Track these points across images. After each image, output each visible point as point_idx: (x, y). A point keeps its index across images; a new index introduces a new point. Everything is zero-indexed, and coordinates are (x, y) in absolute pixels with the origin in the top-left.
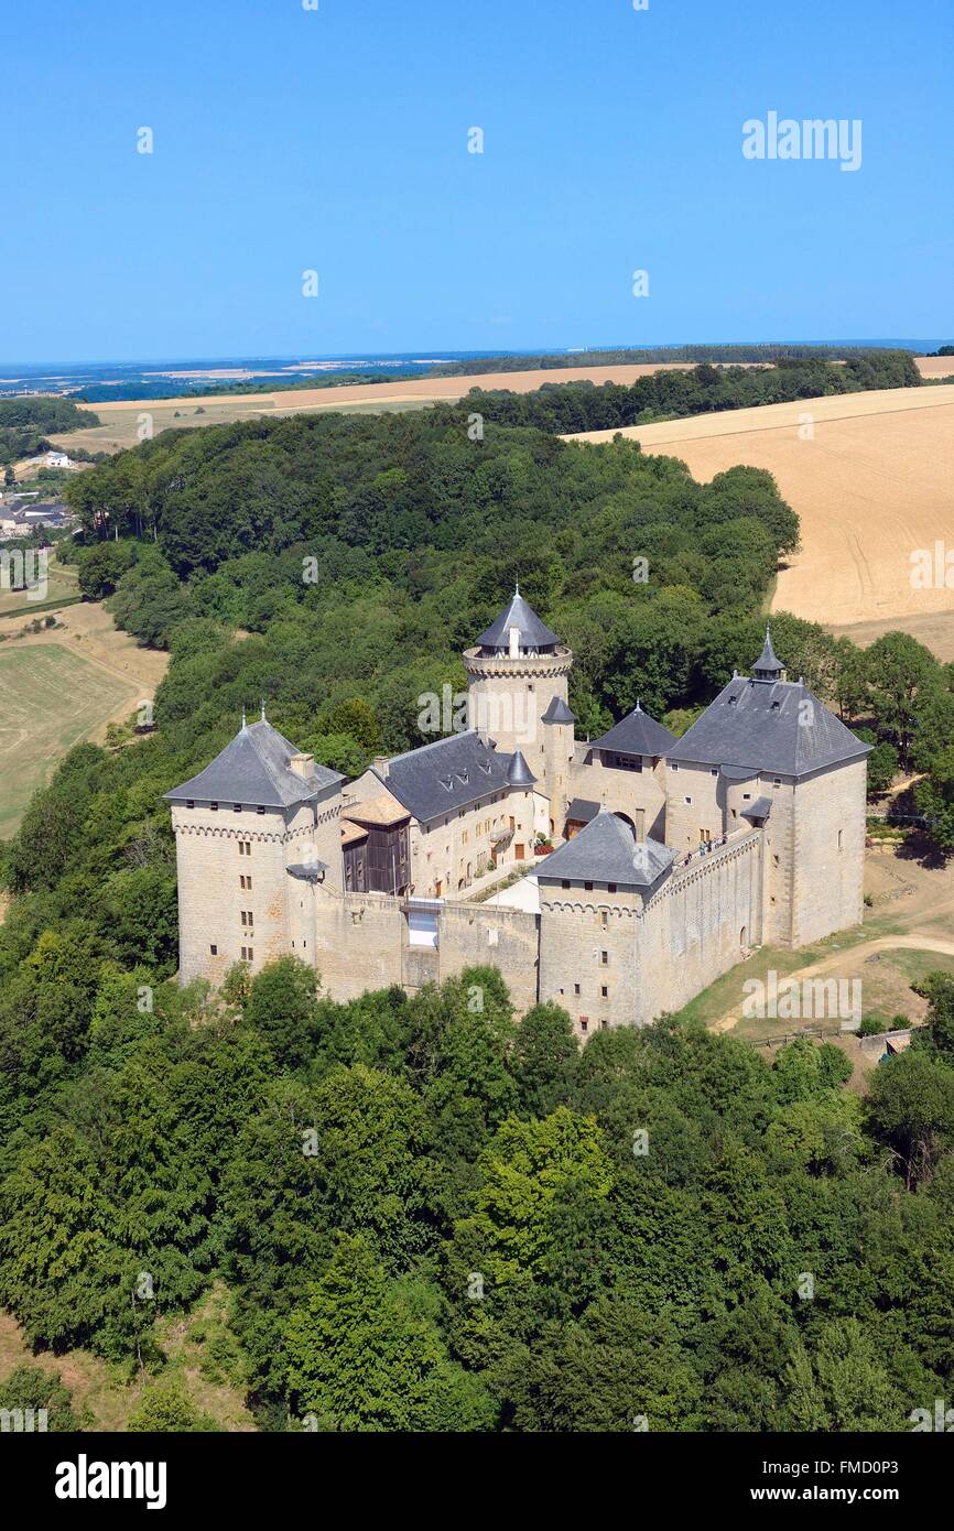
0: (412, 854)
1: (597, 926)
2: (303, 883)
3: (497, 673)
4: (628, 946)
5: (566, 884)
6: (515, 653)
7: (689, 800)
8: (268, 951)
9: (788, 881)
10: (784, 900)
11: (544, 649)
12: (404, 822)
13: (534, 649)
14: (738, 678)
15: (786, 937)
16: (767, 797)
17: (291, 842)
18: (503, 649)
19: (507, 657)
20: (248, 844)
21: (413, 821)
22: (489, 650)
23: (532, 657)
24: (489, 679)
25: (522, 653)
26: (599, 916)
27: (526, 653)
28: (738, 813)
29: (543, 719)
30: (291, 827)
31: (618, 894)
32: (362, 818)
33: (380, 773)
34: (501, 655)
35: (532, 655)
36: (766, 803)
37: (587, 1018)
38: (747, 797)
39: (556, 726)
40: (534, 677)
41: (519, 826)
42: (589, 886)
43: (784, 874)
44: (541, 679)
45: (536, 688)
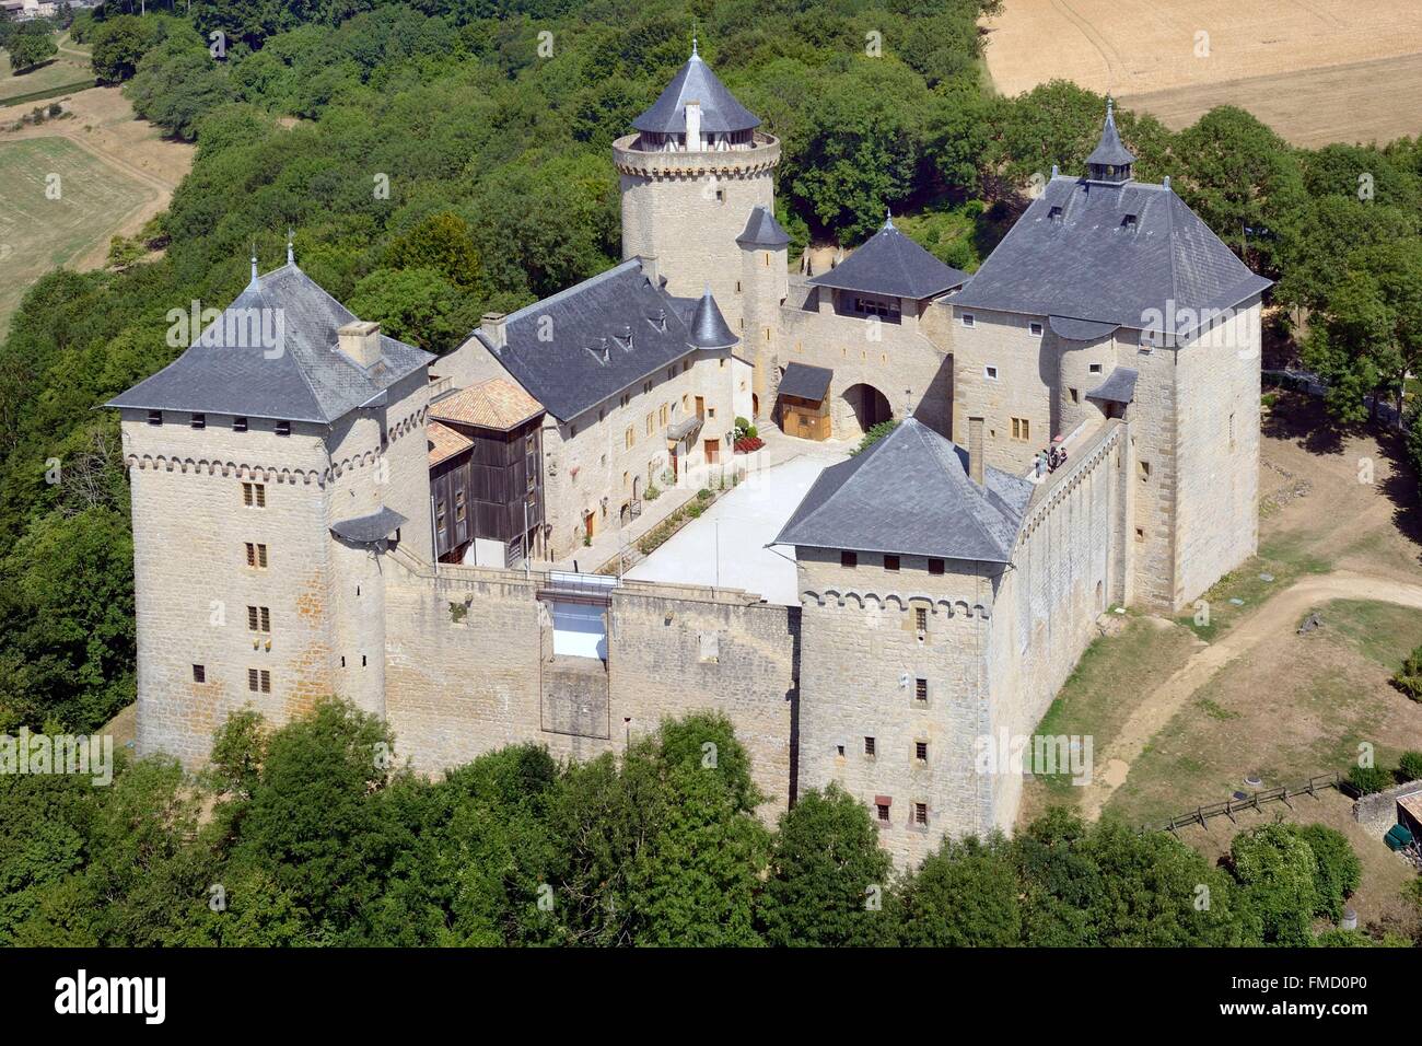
0: (546, 474)
1: (907, 634)
2: (361, 553)
3: (667, 174)
4: (966, 670)
5: (849, 559)
6: (695, 142)
7: (992, 372)
8: (297, 677)
9: (1167, 504)
10: (1159, 534)
11: (739, 137)
12: (534, 423)
13: (724, 137)
14: (1062, 178)
15: (1163, 592)
16: (1131, 367)
17: (338, 481)
18: (675, 138)
19: (682, 149)
20: (260, 487)
21: (549, 420)
22: (654, 139)
23: (721, 149)
24: (655, 183)
25: (705, 143)
26: (913, 617)
27: (711, 142)
28: (1082, 394)
29: (739, 241)
30: (337, 457)
31: (948, 577)
32: (462, 418)
33: (492, 341)
34: (672, 147)
35: (720, 146)
36: (1126, 378)
37: (889, 799)
38: (1095, 368)
39: (760, 254)
40: (724, 179)
41: (711, 411)
42: (892, 562)
43: (1158, 492)
44: (736, 181)
45: (728, 195)
